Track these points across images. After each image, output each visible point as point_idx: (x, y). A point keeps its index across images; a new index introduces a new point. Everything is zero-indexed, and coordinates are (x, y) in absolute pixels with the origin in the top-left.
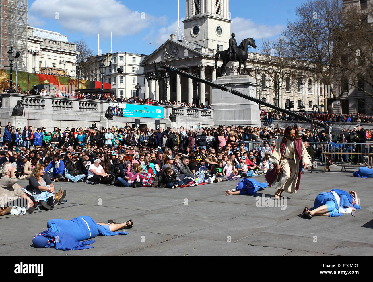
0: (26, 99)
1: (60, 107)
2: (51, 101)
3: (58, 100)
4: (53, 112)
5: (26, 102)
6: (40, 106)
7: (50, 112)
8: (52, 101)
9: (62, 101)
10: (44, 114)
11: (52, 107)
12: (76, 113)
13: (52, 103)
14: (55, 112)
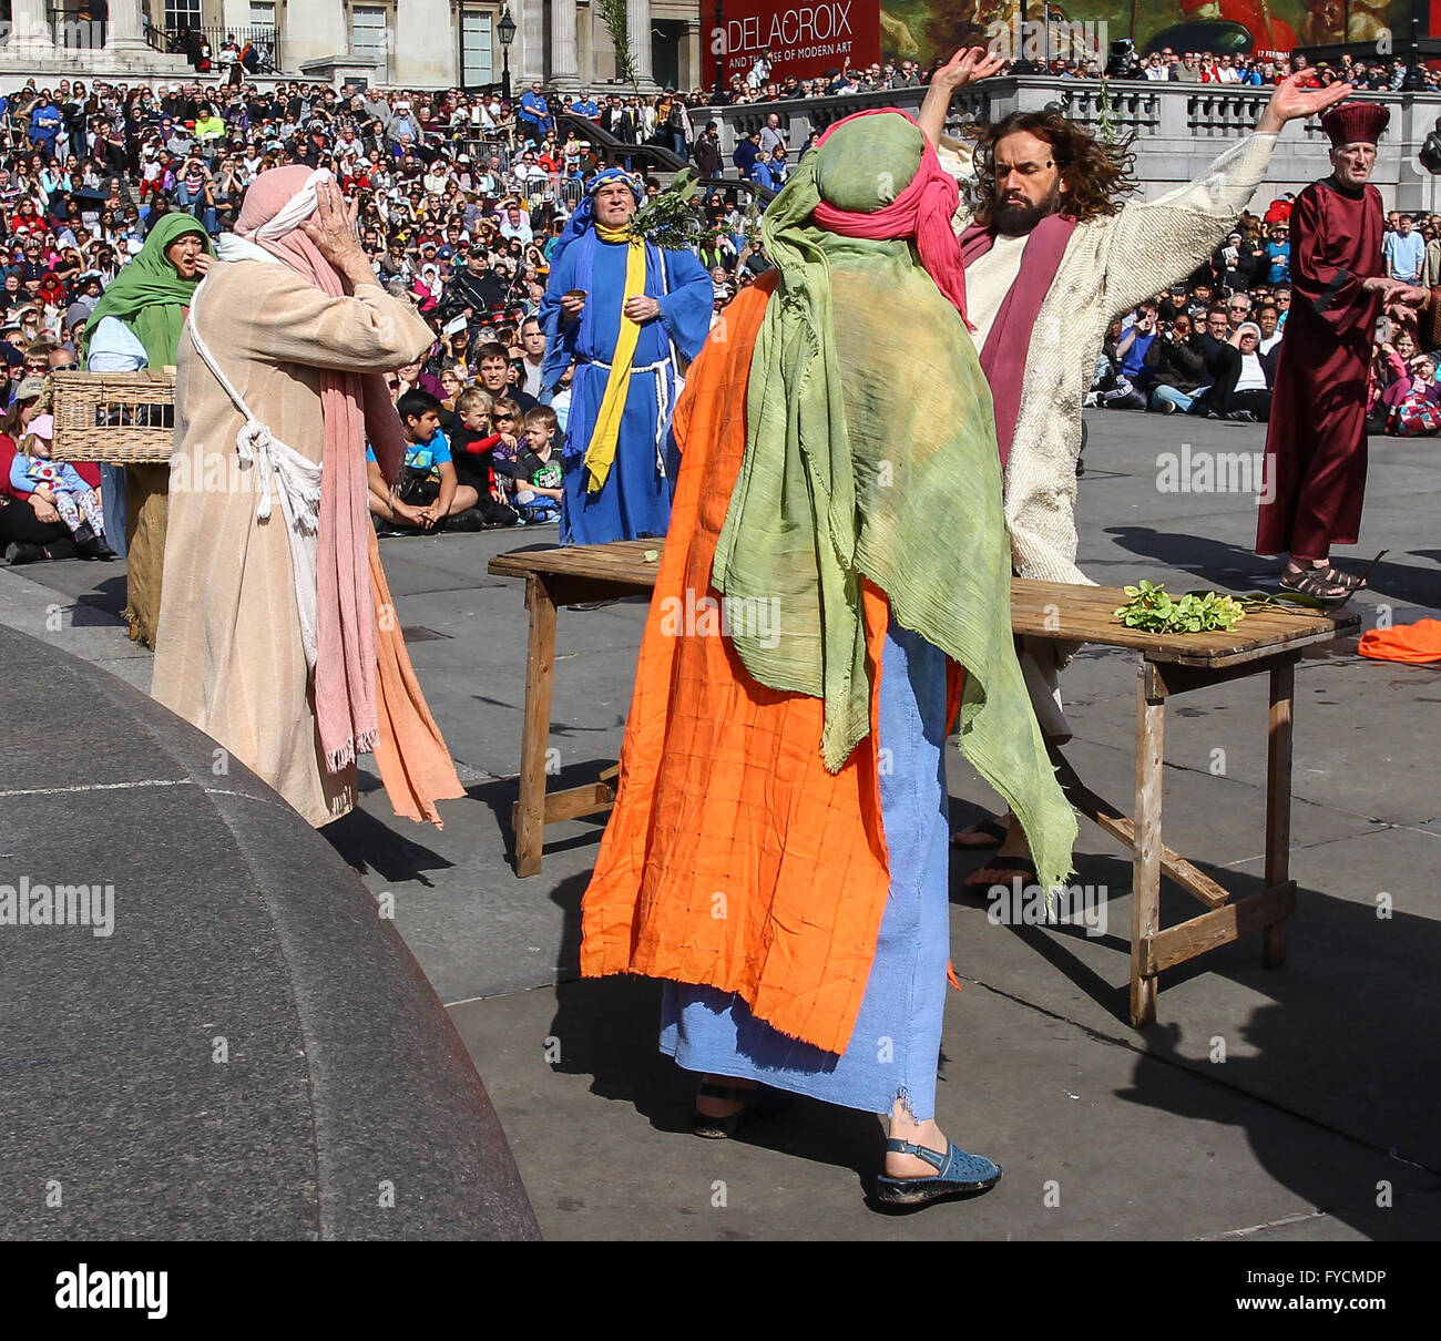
0: (1082, 99)
1: (1223, 126)
2: (1183, 101)
3: (1215, 98)
4: (1191, 147)
5: (1083, 108)
6: (1138, 122)
7: (1177, 147)
8: (1189, 101)
9: (1231, 99)
10: (1155, 158)
11: (1190, 125)
12: (1290, 151)
13: (1191, 111)
14: (1202, 148)
